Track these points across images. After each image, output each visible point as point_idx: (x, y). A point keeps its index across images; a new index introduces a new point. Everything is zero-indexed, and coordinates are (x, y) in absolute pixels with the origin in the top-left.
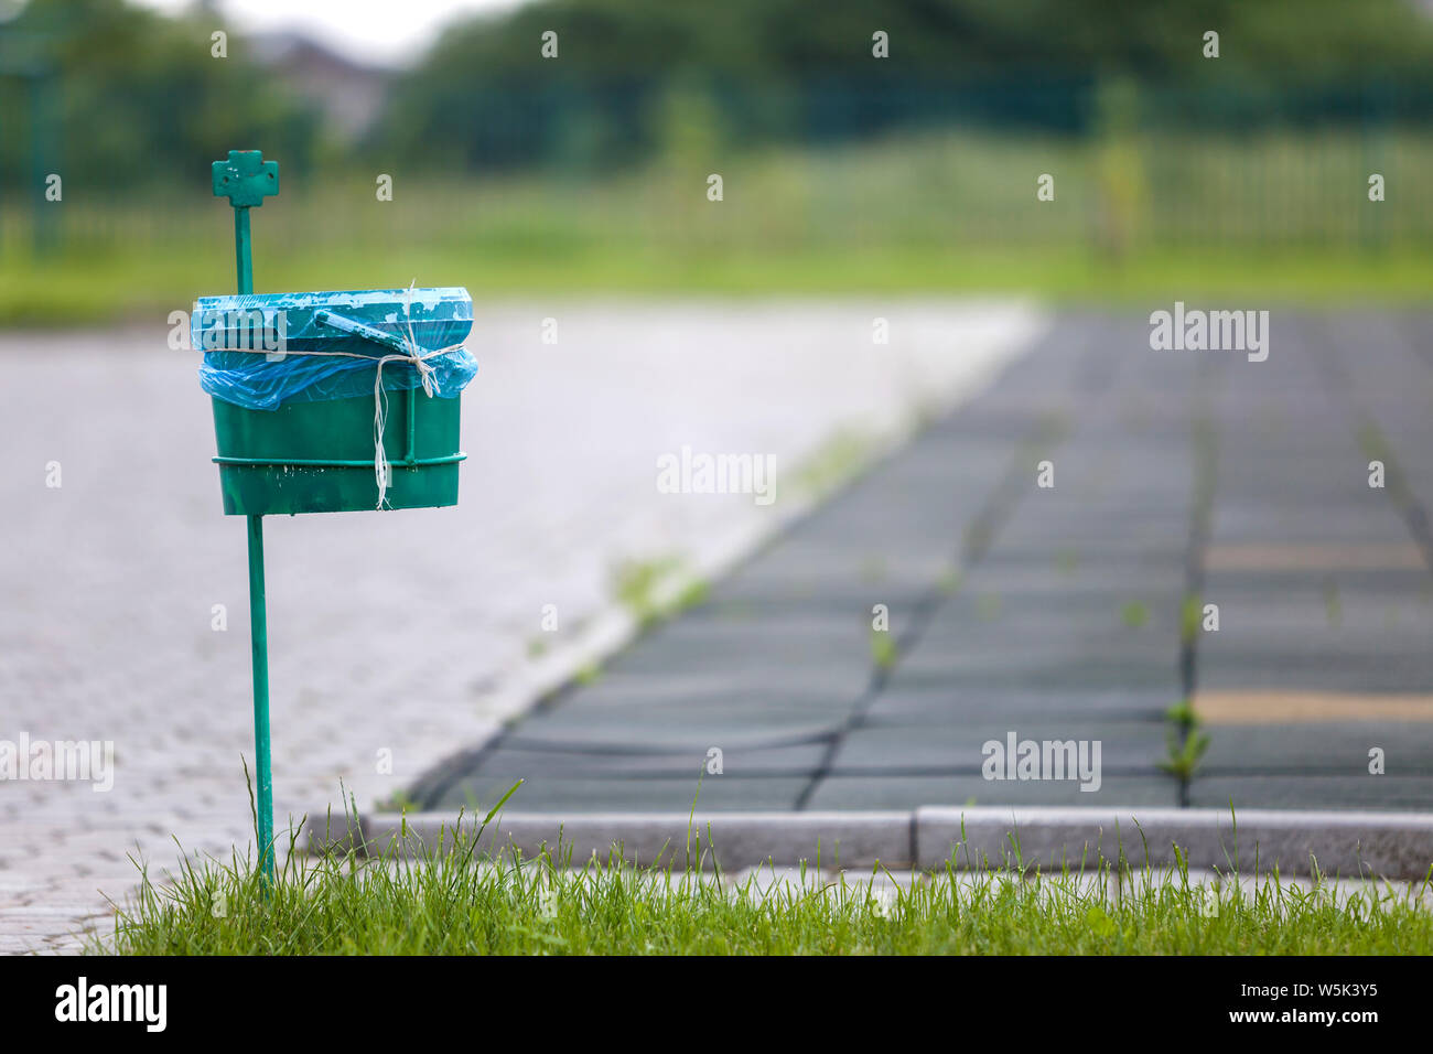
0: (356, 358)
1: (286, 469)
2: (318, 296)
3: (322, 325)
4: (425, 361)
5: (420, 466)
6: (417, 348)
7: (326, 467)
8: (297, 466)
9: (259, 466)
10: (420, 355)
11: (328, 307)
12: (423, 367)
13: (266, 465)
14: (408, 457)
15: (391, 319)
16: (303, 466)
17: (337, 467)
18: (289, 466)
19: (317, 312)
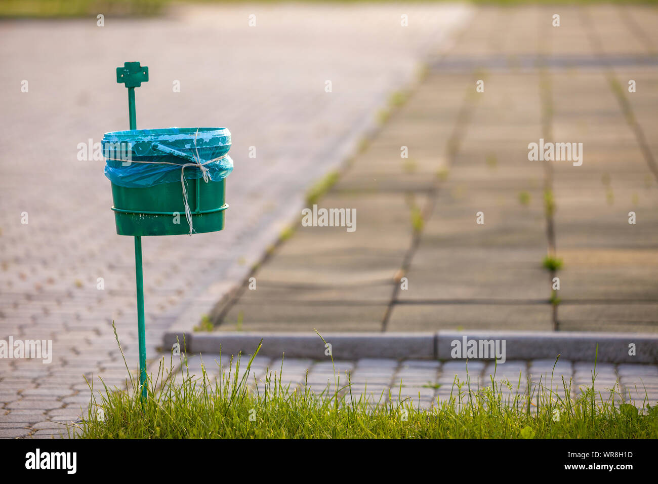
0: (172, 165)
1: (140, 215)
2: (154, 136)
3: (155, 150)
4: (204, 166)
5: (203, 214)
6: (200, 160)
7: (159, 215)
8: (145, 214)
9: (129, 213)
10: (201, 163)
11: (158, 141)
12: (203, 168)
13: (132, 213)
14: (196, 210)
15: (188, 146)
16: (148, 214)
17: (163, 215)
18: (142, 214)
19: (153, 144)
